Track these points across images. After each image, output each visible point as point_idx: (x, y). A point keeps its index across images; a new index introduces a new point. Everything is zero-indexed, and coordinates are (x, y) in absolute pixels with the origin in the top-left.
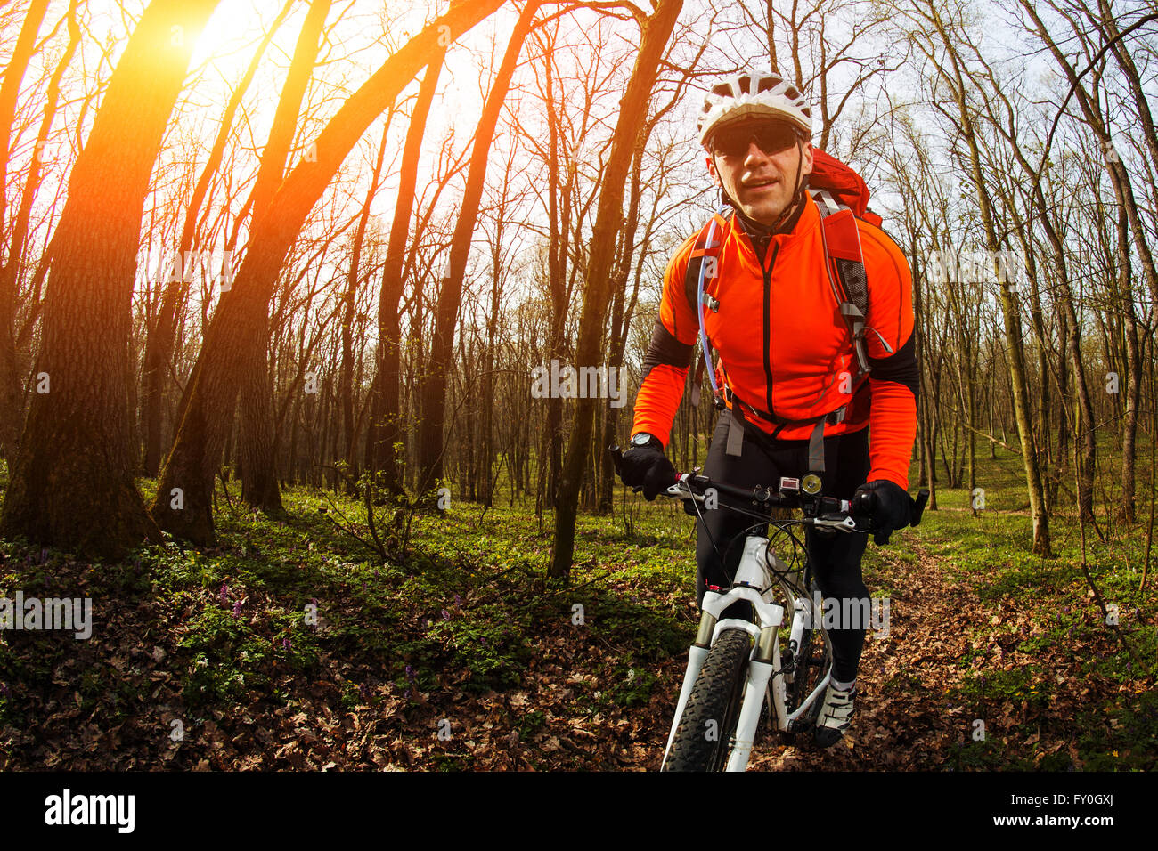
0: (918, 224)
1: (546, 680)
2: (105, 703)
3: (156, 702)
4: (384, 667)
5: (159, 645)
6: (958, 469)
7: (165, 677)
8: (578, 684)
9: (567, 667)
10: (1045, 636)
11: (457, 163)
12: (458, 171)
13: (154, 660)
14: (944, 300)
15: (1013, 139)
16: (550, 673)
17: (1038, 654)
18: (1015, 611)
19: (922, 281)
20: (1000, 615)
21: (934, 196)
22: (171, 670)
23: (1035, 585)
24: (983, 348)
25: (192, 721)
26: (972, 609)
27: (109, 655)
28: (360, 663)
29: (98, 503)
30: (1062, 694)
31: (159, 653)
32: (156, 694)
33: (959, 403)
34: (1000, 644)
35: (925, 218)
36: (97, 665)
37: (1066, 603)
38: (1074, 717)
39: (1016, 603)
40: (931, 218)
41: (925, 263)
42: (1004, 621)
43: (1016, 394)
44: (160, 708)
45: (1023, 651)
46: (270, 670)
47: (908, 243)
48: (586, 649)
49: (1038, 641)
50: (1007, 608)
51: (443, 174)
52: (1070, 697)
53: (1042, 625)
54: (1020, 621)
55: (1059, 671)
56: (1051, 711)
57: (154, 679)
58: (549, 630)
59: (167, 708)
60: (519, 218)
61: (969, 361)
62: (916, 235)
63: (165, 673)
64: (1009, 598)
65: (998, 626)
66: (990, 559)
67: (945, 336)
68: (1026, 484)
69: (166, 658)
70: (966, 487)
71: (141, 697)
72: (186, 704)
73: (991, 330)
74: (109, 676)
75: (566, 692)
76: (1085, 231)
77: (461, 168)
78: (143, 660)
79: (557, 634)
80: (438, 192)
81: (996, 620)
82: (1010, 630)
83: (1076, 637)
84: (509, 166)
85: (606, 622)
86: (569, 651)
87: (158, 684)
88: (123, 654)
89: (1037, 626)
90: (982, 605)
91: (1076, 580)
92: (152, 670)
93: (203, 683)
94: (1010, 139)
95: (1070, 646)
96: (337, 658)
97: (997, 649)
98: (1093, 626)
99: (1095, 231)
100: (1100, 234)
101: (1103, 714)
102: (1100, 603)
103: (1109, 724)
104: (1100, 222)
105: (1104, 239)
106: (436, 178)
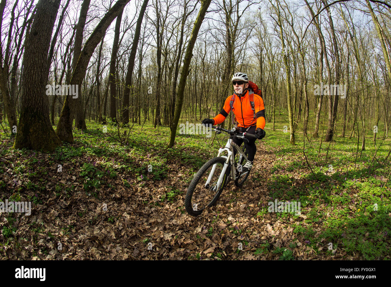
0: (263, 48)
1: (173, 176)
2: (63, 194)
3: (76, 191)
4: (133, 175)
5: (73, 175)
6: (270, 116)
7: (77, 184)
8: (181, 176)
9: (177, 172)
11: (129, 26)
12: (129, 29)
13: (73, 180)
14: (269, 69)
15: (292, 26)
16: (174, 174)
17: (291, 172)
19: (263, 64)
21: (268, 40)
22: (79, 182)
24: (279, 84)
25: (87, 195)
27: (60, 180)
28: (127, 174)
29: (45, 136)
31: (74, 178)
32: (76, 189)
33: (271, 99)
35: (265, 46)
36: (58, 183)
37: (298, 159)
41: (264, 59)
43: (288, 100)
44: (78, 193)
47: (259, 52)
48: (181, 167)
49: (290, 168)
51: (125, 30)
52: (298, 183)
55: (295, 176)
57: (75, 185)
58: (171, 162)
59: (80, 192)
60: (148, 42)
61: (275, 87)
62: (262, 50)
63: (77, 183)
67: (268, 79)
68: (289, 123)
69: (76, 179)
70: (272, 122)
71: (72, 190)
72: (85, 191)
73: (281, 78)
74: (61, 186)
75: (178, 179)
76: (311, 53)
78: (70, 180)
79: (173, 163)
80: (124, 35)
83: (300, 168)
84: (145, 27)
85: (184, 160)
86: (177, 168)
87: (76, 186)
88: (64, 179)
92: (73, 182)
93: (89, 185)
94: (291, 26)
96: (121, 174)
98: (305, 165)
99: (314, 53)
100: (315, 55)
101: (306, 188)
102: (306, 159)
103: (307, 190)
104: (316, 51)
105: (316, 56)
106: (122, 30)
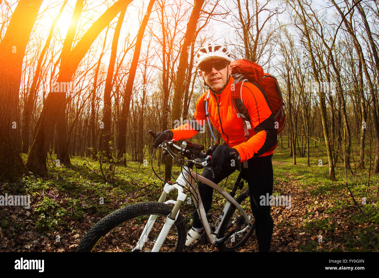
0: (290, 66)
2: (10, 231)
3: (27, 230)
5: (28, 211)
6: (303, 150)
7: (30, 222)
10: (333, 208)
11: (131, 45)
12: (131, 48)
13: (26, 216)
14: (299, 92)
15: (322, 37)
17: (331, 214)
18: (323, 199)
19: (291, 86)
20: (318, 200)
21: (295, 57)
22: (33, 219)
23: (330, 190)
24: (312, 109)
25: (40, 237)
26: (308, 198)
27: (11, 214)
28: (97, 217)
29: (7, 162)
30: (339, 227)
31: (28, 213)
32: (27, 228)
33: (304, 128)
34: (318, 210)
35: (292, 64)
36: (7, 218)
37: (341, 196)
38: (343, 235)
39: (323, 196)
40: (294, 64)
41: (292, 79)
42: (319, 202)
43: (323, 125)
44: (29, 232)
45: (326, 213)
46: (67, 219)
47: (286, 73)
49: (331, 210)
50: (320, 198)
51: (126, 49)
52: (342, 229)
53: (332, 204)
54: (325, 203)
55: (338, 220)
56: (335, 233)
57: (26, 222)
59: (31, 232)
60: (152, 64)
61: (307, 113)
63: (30, 220)
64: (321, 195)
65: (317, 204)
66: (314, 181)
67: (299, 104)
68: (327, 156)
69: (31, 215)
70: (306, 157)
71: (22, 229)
72: (38, 231)
73: (315, 103)
74: (11, 221)
76: (347, 69)
77: (132, 47)
78: (23, 216)
80: (124, 55)
81: (316, 202)
82: (321, 206)
83: (344, 208)
84: (149, 46)
87: (28, 224)
88: (16, 214)
89: (330, 204)
90: (312, 197)
91: (344, 189)
92: (26, 219)
93: (44, 224)
94: (321, 37)
95: (342, 211)
96: (90, 215)
97: (317, 212)
98: (350, 204)
99: (351, 68)
100: (352, 70)
101: (353, 235)
102: (352, 196)
103: (355, 238)
104: (352, 65)
105: (354, 71)
106: (123, 50)
